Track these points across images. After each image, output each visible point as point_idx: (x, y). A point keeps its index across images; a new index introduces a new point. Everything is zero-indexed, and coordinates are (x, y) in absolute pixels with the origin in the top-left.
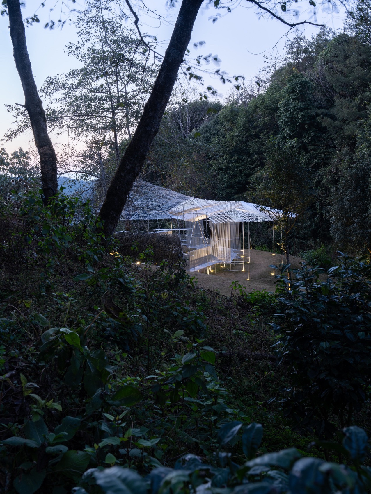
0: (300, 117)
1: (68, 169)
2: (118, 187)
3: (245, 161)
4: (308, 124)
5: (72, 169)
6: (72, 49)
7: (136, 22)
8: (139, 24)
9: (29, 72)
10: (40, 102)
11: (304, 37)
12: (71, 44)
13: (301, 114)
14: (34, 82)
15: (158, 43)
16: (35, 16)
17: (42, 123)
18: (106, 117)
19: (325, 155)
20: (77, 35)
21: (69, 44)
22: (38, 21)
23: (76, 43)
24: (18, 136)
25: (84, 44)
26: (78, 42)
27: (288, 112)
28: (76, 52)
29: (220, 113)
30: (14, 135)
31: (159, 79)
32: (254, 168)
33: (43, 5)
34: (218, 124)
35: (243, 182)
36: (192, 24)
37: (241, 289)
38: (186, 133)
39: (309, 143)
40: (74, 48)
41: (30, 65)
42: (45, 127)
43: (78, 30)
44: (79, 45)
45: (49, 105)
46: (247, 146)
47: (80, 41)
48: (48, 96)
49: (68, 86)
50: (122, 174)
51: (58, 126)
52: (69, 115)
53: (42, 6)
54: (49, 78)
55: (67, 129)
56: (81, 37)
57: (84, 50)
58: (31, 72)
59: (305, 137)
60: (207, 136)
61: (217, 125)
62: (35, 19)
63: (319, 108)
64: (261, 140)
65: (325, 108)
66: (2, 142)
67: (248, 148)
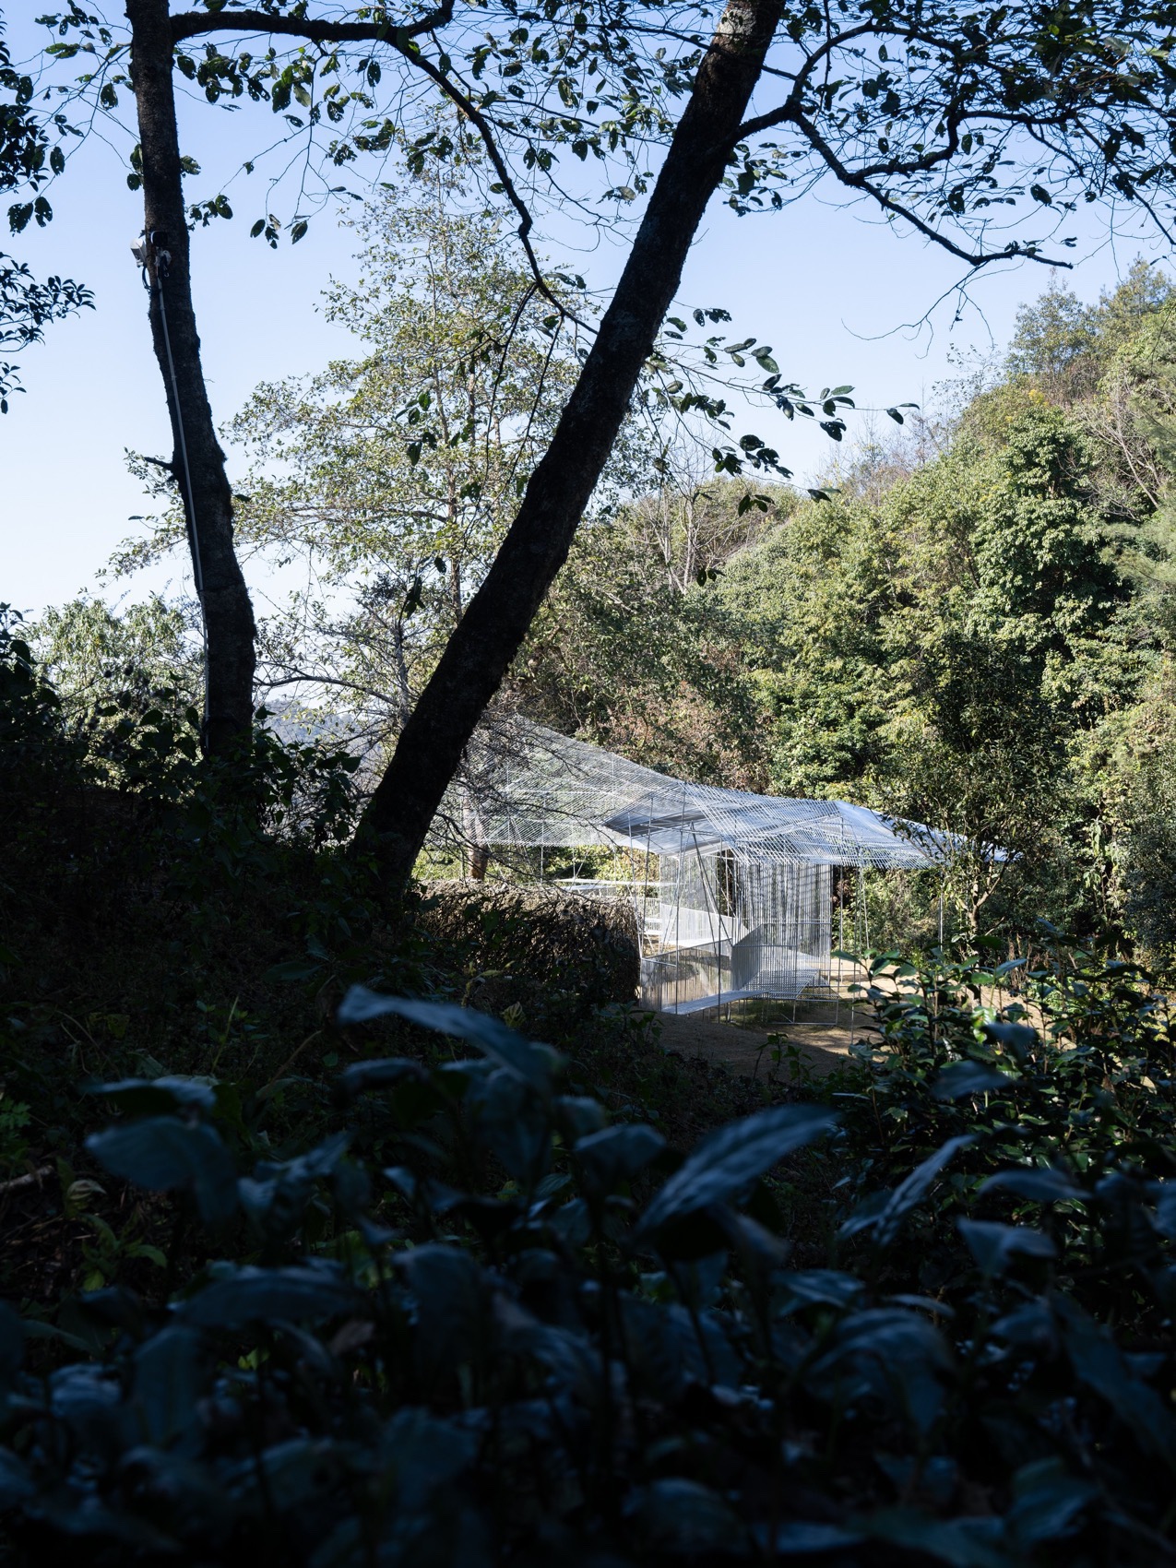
0: (1046, 544)
1: (296, 670)
2: (433, 723)
3: (866, 677)
4: (1071, 568)
5: (309, 672)
6: (340, 306)
7: (524, 232)
8: (531, 235)
9: (192, 365)
10: (220, 457)
11: (1072, 295)
12: (338, 287)
13: (1051, 534)
14: (204, 396)
15: (588, 297)
16: (222, 199)
17: (219, 519)
18: (430, 515)
19: (1125, 671)
20: (360, 263)
21: (332, 288)
22: (227, 213)
23: (353, 286)
24: (153, 561)
25: (377, 290)
26: (362, 282)
27: (1009, 527)
28: (351, 311)
29: (791, 521)
30: (139, 559)
31: (577, 402)
32: (891, 700)
33: (249, 167)
34: (785, 555)
35: (854, 745)
36: (686, 242)
37: (793, 1059)
38: (681, 580)
39: (1075, 629)
40: (346, 299)
41: (196, 343)
42: (226, 532)
43: (361, 248)
44: (363, 292)
45: (255, 469)
46: (875, 628)
47: (369, 281)
48: (254, 440)
49: (320, 417)
50: (449, 684)
51: (278, 536)
52: (314, 503)
53: (245, 170)
54: (265, 388)
55: (306, 548)
56: (372, 270)
57: (376, 307)
58: (199, 367)
59: (1061, 608)
60: (748, 595)
61: (782, 560)
62: (221, 208)
63: (1110, 520)
64: (918, 613)
65: (1128, 520)
66: (102, 579)
67: (878, 634)
